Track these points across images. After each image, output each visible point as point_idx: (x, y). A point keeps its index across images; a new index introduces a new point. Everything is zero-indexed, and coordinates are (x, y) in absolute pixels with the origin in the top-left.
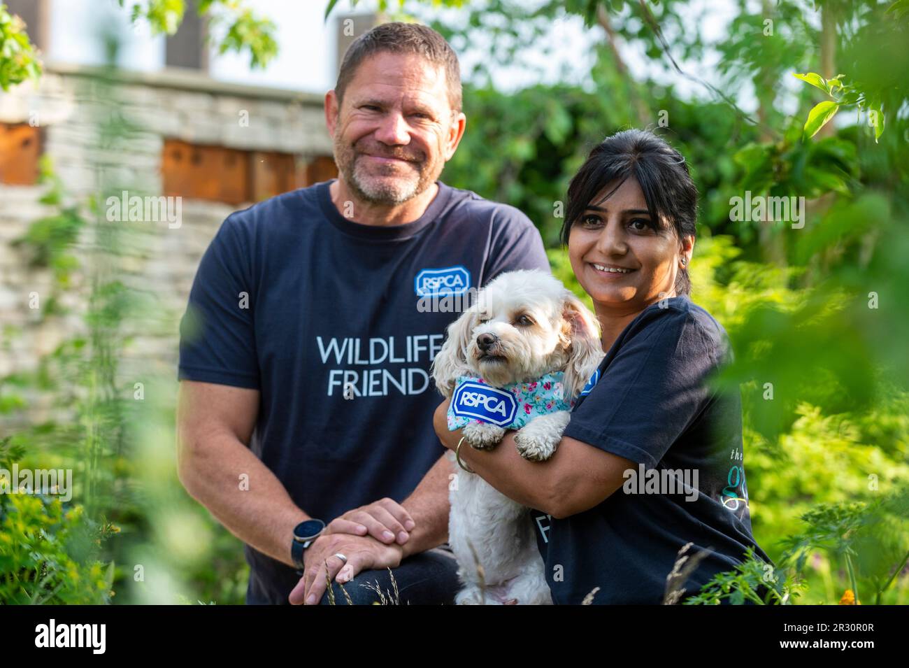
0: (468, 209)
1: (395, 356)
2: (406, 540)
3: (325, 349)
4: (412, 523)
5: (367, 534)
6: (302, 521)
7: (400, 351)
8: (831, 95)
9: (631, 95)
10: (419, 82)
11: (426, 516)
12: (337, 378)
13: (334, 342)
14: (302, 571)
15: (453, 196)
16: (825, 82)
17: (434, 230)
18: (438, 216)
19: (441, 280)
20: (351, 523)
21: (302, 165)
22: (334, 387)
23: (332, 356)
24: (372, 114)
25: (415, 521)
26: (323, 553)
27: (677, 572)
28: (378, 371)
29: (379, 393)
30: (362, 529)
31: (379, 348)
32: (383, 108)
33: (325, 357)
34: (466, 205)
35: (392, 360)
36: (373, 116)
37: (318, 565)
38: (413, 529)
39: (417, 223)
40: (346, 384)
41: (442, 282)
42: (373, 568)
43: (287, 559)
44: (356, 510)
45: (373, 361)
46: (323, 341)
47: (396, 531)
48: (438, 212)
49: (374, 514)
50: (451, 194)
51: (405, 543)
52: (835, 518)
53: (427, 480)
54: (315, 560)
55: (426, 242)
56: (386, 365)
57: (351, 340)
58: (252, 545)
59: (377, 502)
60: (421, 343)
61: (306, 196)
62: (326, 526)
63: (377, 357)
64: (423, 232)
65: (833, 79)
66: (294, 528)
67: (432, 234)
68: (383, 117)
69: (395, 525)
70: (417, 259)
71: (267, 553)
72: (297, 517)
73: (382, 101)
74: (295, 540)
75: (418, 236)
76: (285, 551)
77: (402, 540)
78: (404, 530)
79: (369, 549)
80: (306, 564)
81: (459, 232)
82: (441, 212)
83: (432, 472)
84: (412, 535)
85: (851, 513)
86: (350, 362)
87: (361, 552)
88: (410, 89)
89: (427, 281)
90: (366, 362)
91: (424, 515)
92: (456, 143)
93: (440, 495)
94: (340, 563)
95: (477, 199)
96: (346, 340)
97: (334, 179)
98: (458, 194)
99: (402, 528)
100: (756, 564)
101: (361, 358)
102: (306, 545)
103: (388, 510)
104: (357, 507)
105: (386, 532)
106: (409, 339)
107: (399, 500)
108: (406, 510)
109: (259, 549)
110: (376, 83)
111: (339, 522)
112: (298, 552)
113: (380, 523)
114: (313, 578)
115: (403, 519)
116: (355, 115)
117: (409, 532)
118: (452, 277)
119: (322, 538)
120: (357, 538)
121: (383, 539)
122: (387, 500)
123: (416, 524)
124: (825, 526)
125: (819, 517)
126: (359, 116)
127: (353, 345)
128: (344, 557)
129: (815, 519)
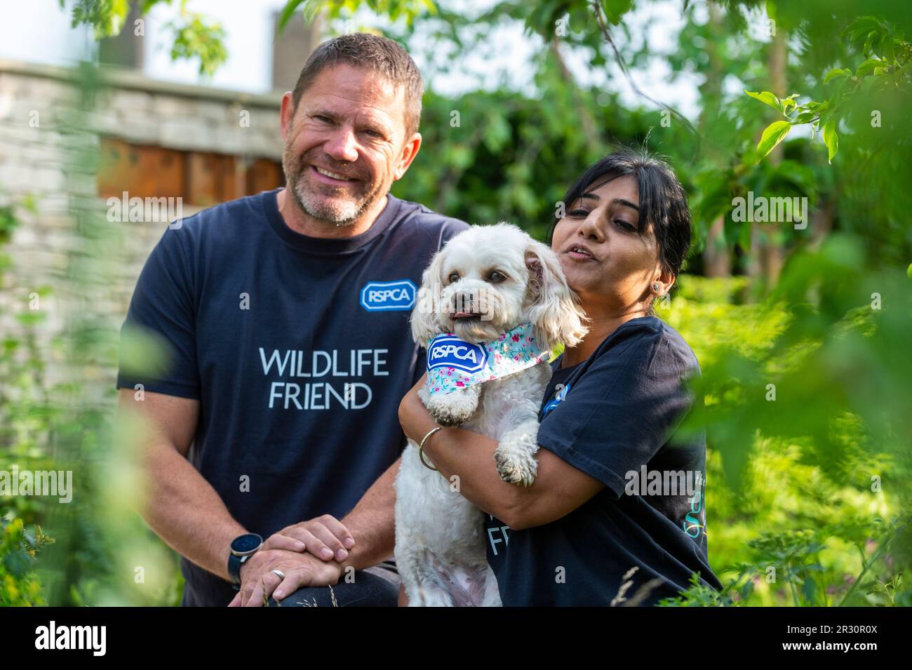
0: (417, 222)
1: (339, 370)
2: (344, 558)
3: (267, 362)
4: (352, 541)
5: (305, 551)
6: (240, 535)
7: (344, 364)
8: (785, 115)
9: (575, 103)
10: (375, 99)
11: (366, 534)
12: (278, 390)
13: (276, 353)
14: (239, 585)
15: (402, 208)
16: (779, 101)
17: (382, 243)
18: (386, 229)
19: (388, 294)
20: (290, 539)
21: (241, 168)
22: (276, 399)
23: (274, 367)
24: (324, 126)
25: (355, 539)
26: (260, 569)
27: (622, 597)
28: (321, 385)
29: (321, 407)
30: (301, 545)
31: (322, 361)
32: (335, 121)
33: (266, 369)
34: (414, 218)
35: (335, 373)
36: (324, 128)
37: (256, 581)
38: (353, 547)
39: (365, 235)
40: (288, 396)
41: (388, 296)
42: (311, 585)
43: (223, 573)
44: (295, 526)
45: (315, 374)
46: (265, 352)
47: (335, 548)
48: (387, 225)
49: (313, 531)
50: (400, 206)
51: (344, 561)
52: (782, 546)
53: (368, 496)
54: (252, 576)
55: (374, 254)
56: (329, 378)
57: (294, 353)
58: (188, 558)
59: (317, 519)
60: (365, 357)
61: (252, 205)
62: (264, 541)
63: (320, 370)
64: (370, 245)
65: (787, 99)
66: (231, 541)
67: (379, 246)
68: (335, 130)
69: (334, 542)
70: (363, 271)
71: (204, 567)
72: (235, 530)
73: (336, 114)
74: (232, 554)
75: (366, 249)
76: (221, 565)
77: (340, 558)
78: (343, 547)
79: (308, 566)
80: (243, 579)
81: (408, 245)
82: (390, 224)
83: (373, 489)
84: (351, 554)
85: (798, 540)
86: (292, 374)
87: (298, 569)
88: (365, 106)
89: (373, 294)
90: (309, 375)
91: (364, 533)
92: (408, 162)
93: (381, 512)
94: (277, 579)
95: (427, 213)
96: (289, 352)
97: (280, 188)
98: (407, 207)
99: (341, 544)
100: (701, 590)
101: (303, 371)
102: (243, 560)
103: (328, 528)
104: (296, 522)
105: (325, 549)
106: (353, 352)
107: (339, 516)
108: (347, 527)
109: (195, 562)
110: (332, 94)
111: (277, 537)
112: (235, 566)
113: (318, 540)
114: (249, 594)
115: (343, 537)
116: (306, 125)
117: (349, 550)
118: (398, 290)
119: (260, 554)
120: (295, 554)
121: (321, 556)
122: (328, 517)
123: (356, 542)
124: (773, 554)
125: (766, 544)
126: (311, 127)
127: (295, 358)
128: (282, 574)
129: (762, 546)
